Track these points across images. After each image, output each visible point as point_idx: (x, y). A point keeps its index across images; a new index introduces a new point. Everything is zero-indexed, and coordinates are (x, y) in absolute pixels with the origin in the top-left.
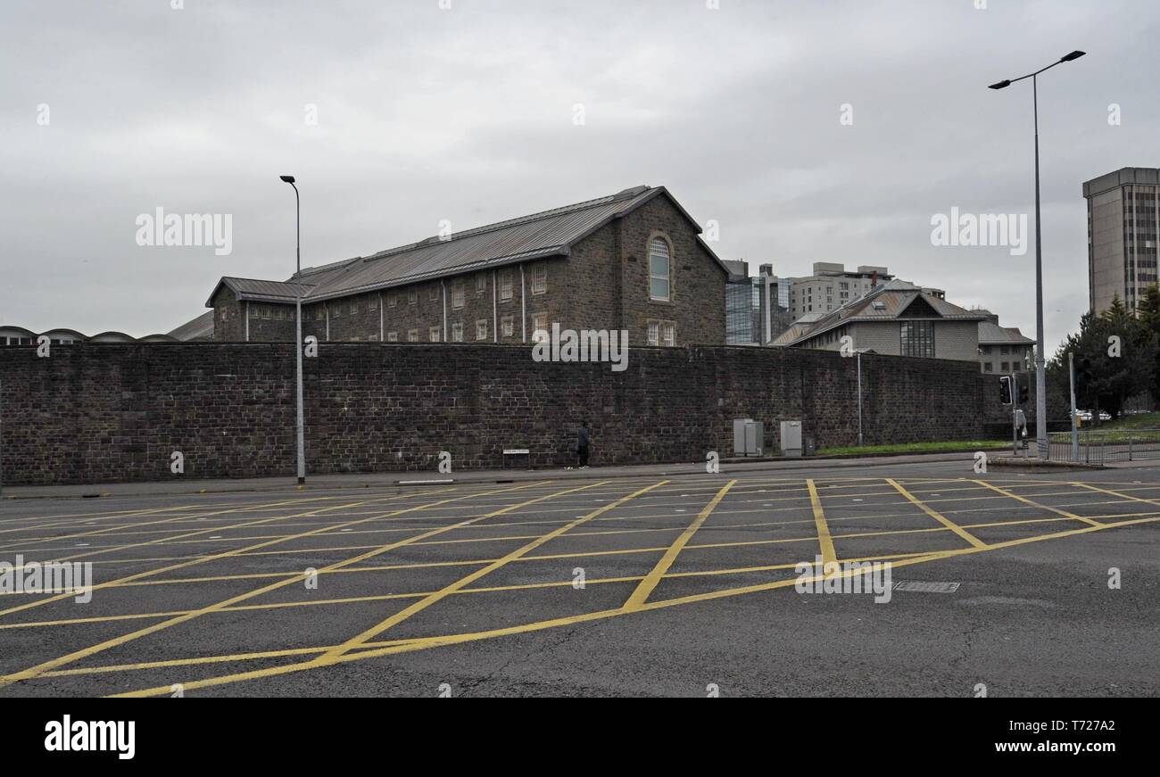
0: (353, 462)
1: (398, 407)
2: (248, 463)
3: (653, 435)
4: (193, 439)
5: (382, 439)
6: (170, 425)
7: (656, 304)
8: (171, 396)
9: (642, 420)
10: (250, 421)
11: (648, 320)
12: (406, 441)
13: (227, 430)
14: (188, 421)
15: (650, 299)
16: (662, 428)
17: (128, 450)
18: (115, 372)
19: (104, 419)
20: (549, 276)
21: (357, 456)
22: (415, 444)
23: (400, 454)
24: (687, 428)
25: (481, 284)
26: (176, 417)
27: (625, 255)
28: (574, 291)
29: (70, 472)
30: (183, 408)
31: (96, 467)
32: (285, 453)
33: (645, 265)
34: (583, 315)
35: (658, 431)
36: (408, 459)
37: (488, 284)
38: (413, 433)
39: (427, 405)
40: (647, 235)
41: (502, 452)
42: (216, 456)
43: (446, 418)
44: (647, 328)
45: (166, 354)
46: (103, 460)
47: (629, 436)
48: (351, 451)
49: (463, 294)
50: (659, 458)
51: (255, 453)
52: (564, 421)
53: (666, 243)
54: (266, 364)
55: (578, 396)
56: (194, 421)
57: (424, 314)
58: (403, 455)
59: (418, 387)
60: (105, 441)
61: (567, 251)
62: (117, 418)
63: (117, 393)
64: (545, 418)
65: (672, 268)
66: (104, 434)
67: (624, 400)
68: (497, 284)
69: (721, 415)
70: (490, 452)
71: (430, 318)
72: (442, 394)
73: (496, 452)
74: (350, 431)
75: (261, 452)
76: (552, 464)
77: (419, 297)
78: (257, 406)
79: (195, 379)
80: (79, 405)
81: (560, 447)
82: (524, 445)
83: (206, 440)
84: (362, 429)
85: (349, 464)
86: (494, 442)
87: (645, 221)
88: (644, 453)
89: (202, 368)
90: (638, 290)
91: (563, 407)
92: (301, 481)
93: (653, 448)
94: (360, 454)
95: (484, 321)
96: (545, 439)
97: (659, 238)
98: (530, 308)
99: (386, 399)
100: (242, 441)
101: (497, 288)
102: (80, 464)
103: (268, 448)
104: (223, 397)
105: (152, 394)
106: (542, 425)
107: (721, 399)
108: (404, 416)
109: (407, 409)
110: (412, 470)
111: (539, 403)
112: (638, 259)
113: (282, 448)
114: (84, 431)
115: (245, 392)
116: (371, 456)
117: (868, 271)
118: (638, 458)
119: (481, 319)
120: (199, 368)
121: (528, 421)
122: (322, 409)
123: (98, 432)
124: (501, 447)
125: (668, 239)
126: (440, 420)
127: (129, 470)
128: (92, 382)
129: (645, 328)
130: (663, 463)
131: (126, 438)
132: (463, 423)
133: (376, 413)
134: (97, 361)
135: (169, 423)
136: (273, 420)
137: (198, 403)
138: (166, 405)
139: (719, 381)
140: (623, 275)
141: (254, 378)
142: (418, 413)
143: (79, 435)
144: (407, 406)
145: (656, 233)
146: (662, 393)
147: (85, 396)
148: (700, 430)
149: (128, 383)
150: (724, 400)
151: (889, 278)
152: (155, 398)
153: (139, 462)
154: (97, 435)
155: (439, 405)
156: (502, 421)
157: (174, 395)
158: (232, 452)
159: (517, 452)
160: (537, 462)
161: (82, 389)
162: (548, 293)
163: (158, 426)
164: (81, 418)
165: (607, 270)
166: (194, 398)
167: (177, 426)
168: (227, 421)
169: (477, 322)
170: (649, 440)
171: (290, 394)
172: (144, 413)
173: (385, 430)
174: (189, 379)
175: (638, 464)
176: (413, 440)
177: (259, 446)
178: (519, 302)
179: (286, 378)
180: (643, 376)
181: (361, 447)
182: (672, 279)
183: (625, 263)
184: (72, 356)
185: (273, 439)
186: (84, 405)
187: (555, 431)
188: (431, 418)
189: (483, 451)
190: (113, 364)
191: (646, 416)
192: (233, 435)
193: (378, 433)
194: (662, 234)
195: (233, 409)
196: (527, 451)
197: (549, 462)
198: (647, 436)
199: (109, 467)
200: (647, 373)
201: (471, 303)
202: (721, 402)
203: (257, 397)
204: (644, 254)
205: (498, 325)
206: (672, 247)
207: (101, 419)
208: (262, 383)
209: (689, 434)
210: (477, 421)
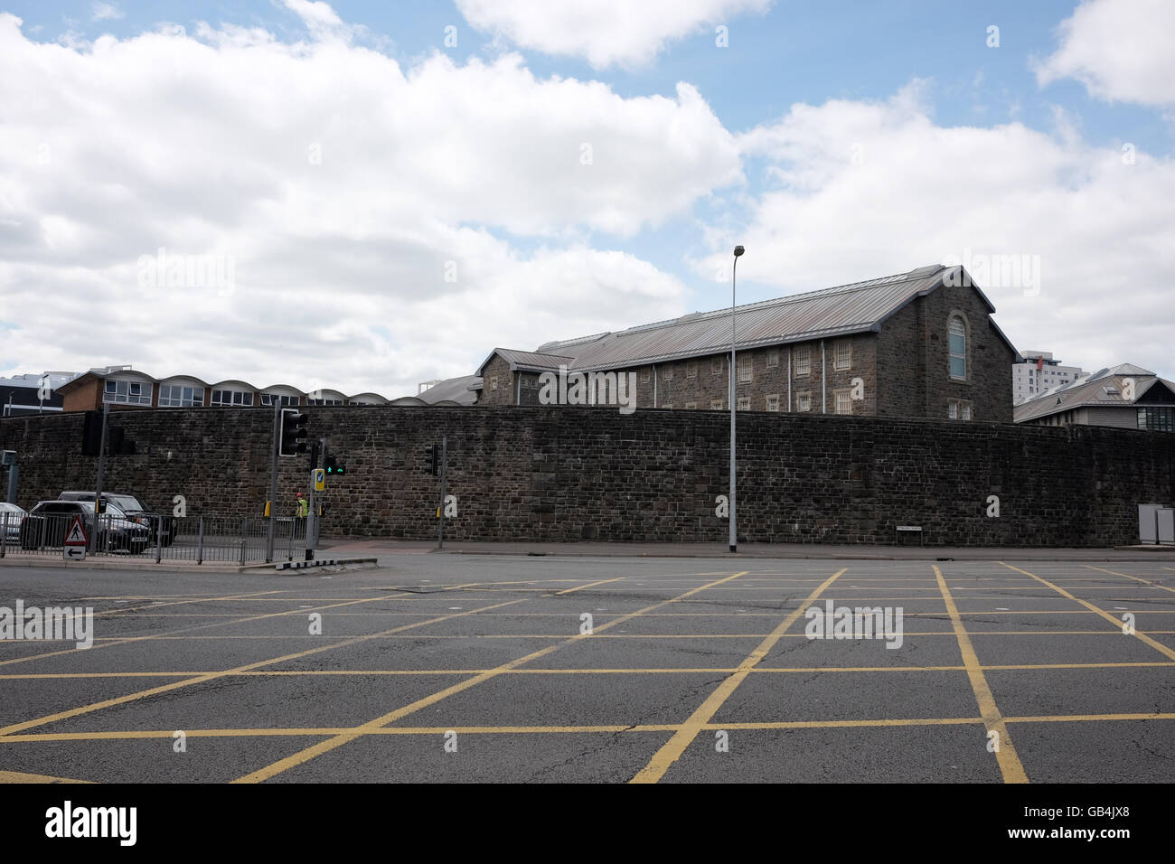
0: (751, 531)
1: (795, 478)
2: (650, 529)
3: (1039, 519)
4: (599, 502)
5: (779, 510)
6: (577, 487)
7: (955, 383)
8: (579, 459)
9: (1027, 501)
10: (652, 486)
11: (949, 399)
12: (802, 512)
13: (632, 495)
14: (595, 485)
15: (950, 378)
16: (1046, 510)
17: (537, 510)
18: (527, 434)
19: (516, 479)
20: (855, 352)
21: (755, 526)
22: (811, 517)
23: (797, 526)
24: (1069, 511)
25: (774, 359)
26: (583, 480)
27: (928, 333)
28: (883, 368)
29: (480, 530)
30: (589, 471)
31: (506, 526)
32: (687, 520)
33: (945, 343)
34: (890, 392)
35: (1042, 513)
36: (805, 532)
37: (781, 359)
38: (809, 505)
39: (823, 477)
40: (947, 314)
41: (895, 529)
42: (620, 520)
43: (841, 491)
44: (948, 407)
45: (575, 418)
46: (512, 520)
47: (1016, 518)
48: (750, 521)
49: (751, 369)
50: (1044, 542)
51: (657, 519)
52: (954, 499)
53: (963, 323)
54: (669, 431)
55: (967, 473)
56: (600, 485)
57: (705, 388)
58: (799, 527)
59: (814, 459)
60: (515, 501)
61: (878, 329)
62: (528, 479)
63: (528, 454)
64: (936, 495)
65: (969, 347)
66: (515, 494)
67: (1010, 480)
68: (792, 360)
69: (1099, 499)
70: (884, 528)
71: (711, 391)
72: (837, 467)
73: (890, 527)
74: (748, 500)
75: (663, 518)
76: (943, 543)
77: (699, 371)
78: (660, 472)
79: (602, 443)
80: (492, 465)
81: (950, 525)
82: (916, 522)
83: (611, 504)
84: (761, 499)
85: (747, 534)
86: (887, 518)
87: (946, 300)
88: (1030, 536)
89: (609, 433)
90: (940, 368)
91: (953, 484)
92: (733, 549)
93: (1038, 531)
94: (758, 524)
95: (777, 396)
96: (937, 517)
97: (959, 318)
98: (831, 384)
99: (783, 470)
100: (646, 506)
101: (792, 363)
102: (490, 522)
103: (670, 515)
104: (627, 462)
105: (561, 456)
106: (933, 503)
107: (1099, 483)
108: (801, 487)
109: (803, 480)
110: (808, 542)
111: (929, 479)
112: (940, 338)
113: (684, 515)
114: (496, 490)
115: (649, 458)
116: (769, 526)
117: (1033, 356)
118: (1024, 540)
119: (772, 393)
120: (606, 433)
121: (920, 497)
122: (722, 478)
123: (509, 491)
124: (894, 523)
125: (965, 318)
126: (835, 493)
127: (537, 530)
128: (506, 443)
129: (946, 407)
130: (1048, 547)
131: (535, 498)
132: (857, 497)
133: (773, 484)
134: (510, 423)
135: (577, 485)
136: (675, 487)
137: (604, 467)
138: (574, 467)
139: (1096, 463)
140: (927, 353)
141: (658, 444)
142: (814, 485)
143: (491, 493)
144: (804, 477)
145: (954, 312)
146: (1044, 473)
147: (499, 457)
148: (1081, 515)
149: (540, 444)
150: (1102, 484)
151: (1055, 363)
152: (564, 461)
153: (546, 523)
154: (507, 494)
155: (834, 478)
156: (895, 497)
157: (582, 458)
158: (635, 517)
159: (910, 528)
160: (929, 540)
161: (495, 449)
162: (853, 369)
163: (566, 488)
164: (493, 478)
165: (910, 347)
166: (600, 462)
167: (583, 489)
168: (631, 486)
169: (768, 397)
170: (1034, 522)
171: (692, 461)
172: (553, 475)
173: (782, 501)
174: (597, 443)
175: (1024, 547)
176: (810, 513)
177: (662, 512)
178: (818, 378)
179: (688, 445)
180: (1027, 455)
181: (760, 517)
182: (969, 358)
183: (928, 342)
184: (487, 417)
185: (675, 505)
186: (496, 465)
187: (945, 509)
188: (827, 490)
189: (878, 527)
190: (525, 427)
191: (1030, 497)
192: (638, 499)
193: (776, 504)
194: (960, 313)
195: (637, 474)
196: (919, 529)
197: (940, 540)
198: (1032, 518)
199: (517, 526)
200: (1029, 452)
201: (760, 378)
202: (1099, 485)
203: (660, 463)
204: (945, 331)
205: (793, 399)
206: (968, 327)
207: (512, 479)
208: (666, 449)
209: (1070, 518)
210: (869, 496)
